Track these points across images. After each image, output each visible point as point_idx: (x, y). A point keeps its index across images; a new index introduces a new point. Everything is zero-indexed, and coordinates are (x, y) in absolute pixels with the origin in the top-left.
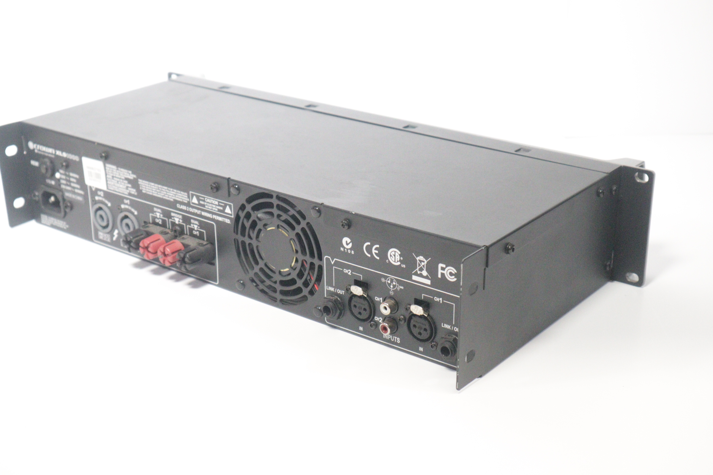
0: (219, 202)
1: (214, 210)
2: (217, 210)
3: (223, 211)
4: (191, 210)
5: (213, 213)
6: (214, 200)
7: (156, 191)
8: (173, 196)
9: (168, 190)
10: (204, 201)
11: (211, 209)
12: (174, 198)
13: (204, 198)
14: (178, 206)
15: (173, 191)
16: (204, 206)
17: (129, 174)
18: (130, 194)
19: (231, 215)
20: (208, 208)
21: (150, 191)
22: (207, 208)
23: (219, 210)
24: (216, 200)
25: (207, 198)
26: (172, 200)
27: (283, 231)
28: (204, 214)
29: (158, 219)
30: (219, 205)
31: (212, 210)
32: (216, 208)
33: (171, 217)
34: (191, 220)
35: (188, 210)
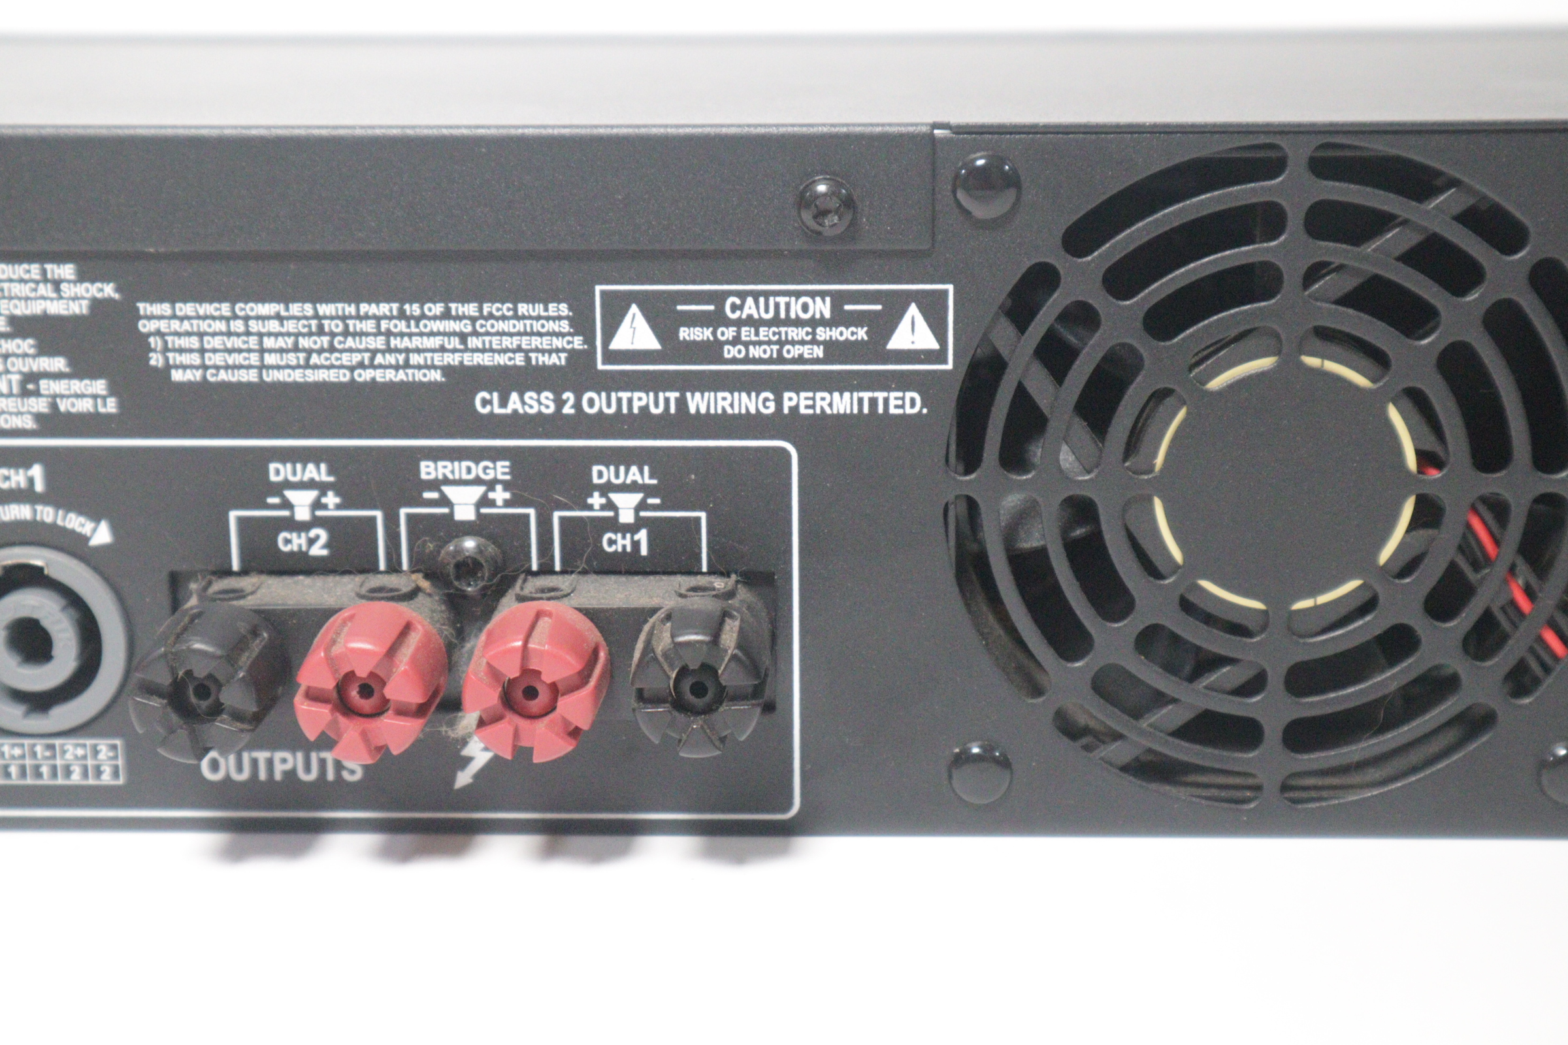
0: (838, 299)
1: (800, 360)
2: (819, 352)
3: (875, 349)
4: (597, 403)
5: (779, 383)
6: (798, 294)
7: (296, 349)
8: (442, 349)
9: (402, 315)
10: (717, 319)
11: (770, 361)
12: (452, 359)
13: (718, 299)
14: (485, 403)
15: (446, 315)
16: (712, 351)
17: (57, 284)
18: (52, 422)
19: (938, 356)
20: (747, 360)
21: (238, 359)
22: (734, 361)
23: (835, 351)
24: (813, 294)
25: (743, 295)
26: (436, 376)
28: (697, 403)
29: (303, 527)
30: (839, 318)
31: (781, 360)
32: (814, 342)
33: (413, 490)
34: (595, 469)
35: (572, 411)
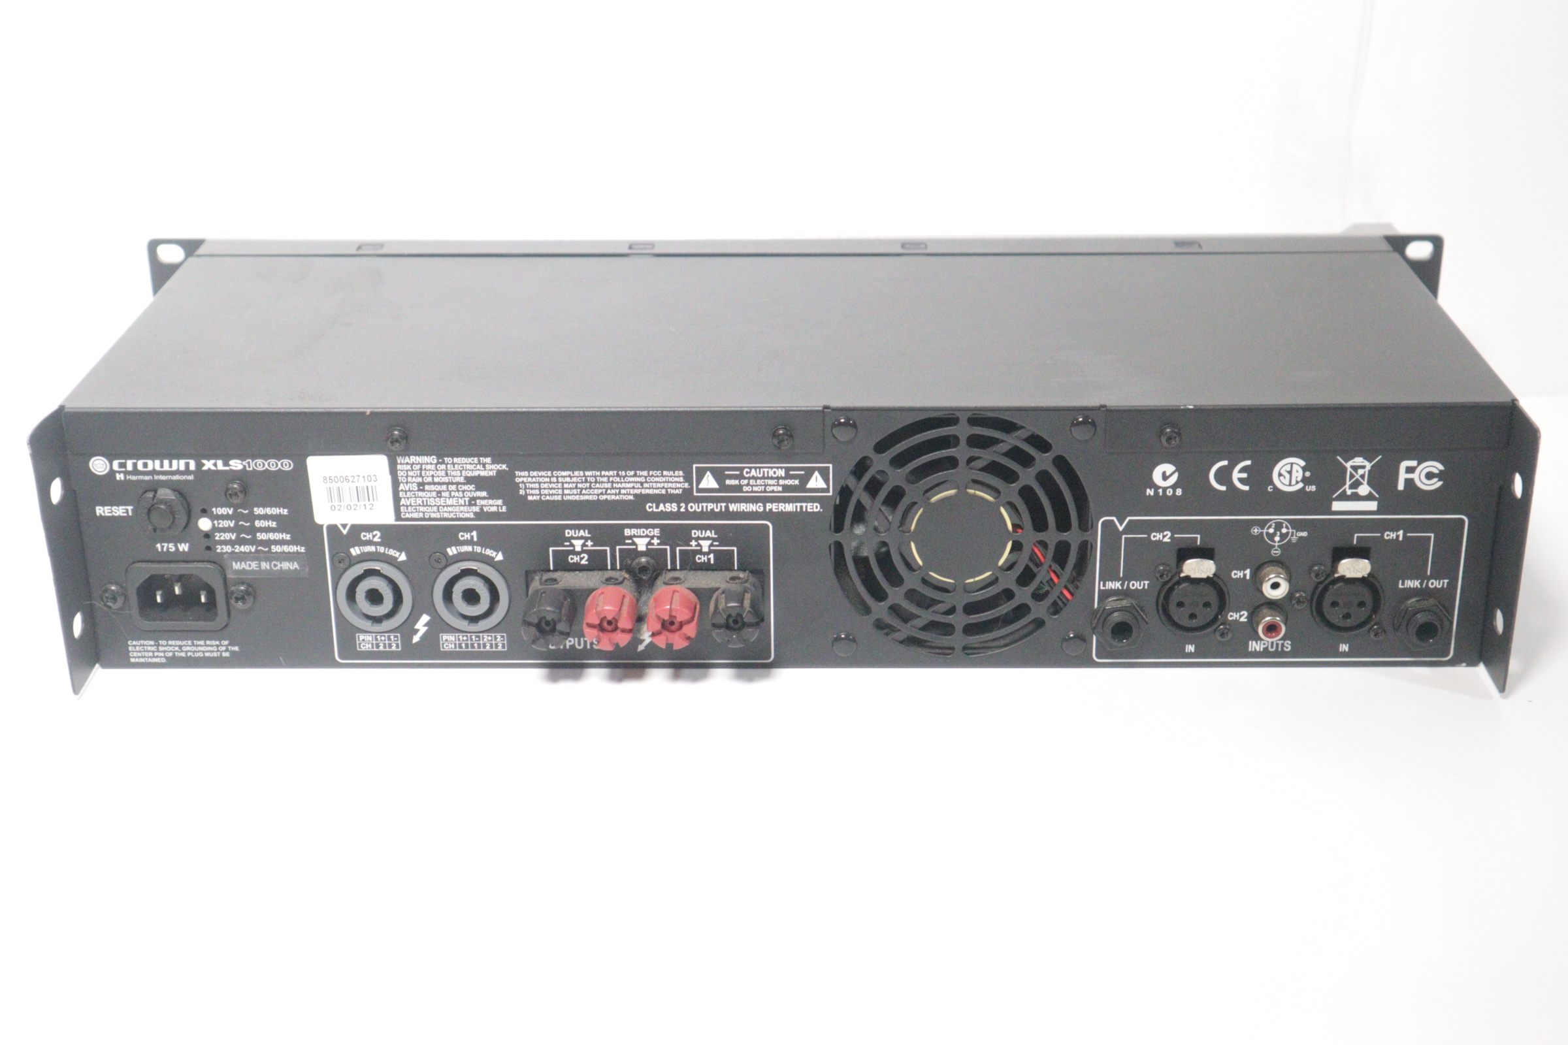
0: (788, 470)
1: (773, 492)
2: (780, 489)
3: (802, 487)
4: (694, 507)
5: (765, 500)
6: (772, 468)
7: (576, 488)
8: (633, 488)
9: (618, 475)
10: (740, 477)
11: (761, 492)
12: (637, 491)
13: (741, 469)
14: (650, 507)
15: (635, 475)
16: (739, 488)
17: (484, 465)
18: (481, 515)
19: (827, 490)
20: (752, 492)
21: (554, 492)
22: (747, 492)
23: (786, 488)
24: (778, 468)
25: (750, 468)
26: (631, 498)
27: (978, 493)
28: (733, 507)
29: (578, 553)
30: (788, 476)
31: (765, 491)
32: (778, 485)
33: (622, 539)
34: (693, 532)
35: (684, 510)
